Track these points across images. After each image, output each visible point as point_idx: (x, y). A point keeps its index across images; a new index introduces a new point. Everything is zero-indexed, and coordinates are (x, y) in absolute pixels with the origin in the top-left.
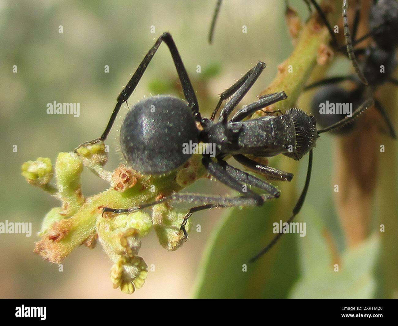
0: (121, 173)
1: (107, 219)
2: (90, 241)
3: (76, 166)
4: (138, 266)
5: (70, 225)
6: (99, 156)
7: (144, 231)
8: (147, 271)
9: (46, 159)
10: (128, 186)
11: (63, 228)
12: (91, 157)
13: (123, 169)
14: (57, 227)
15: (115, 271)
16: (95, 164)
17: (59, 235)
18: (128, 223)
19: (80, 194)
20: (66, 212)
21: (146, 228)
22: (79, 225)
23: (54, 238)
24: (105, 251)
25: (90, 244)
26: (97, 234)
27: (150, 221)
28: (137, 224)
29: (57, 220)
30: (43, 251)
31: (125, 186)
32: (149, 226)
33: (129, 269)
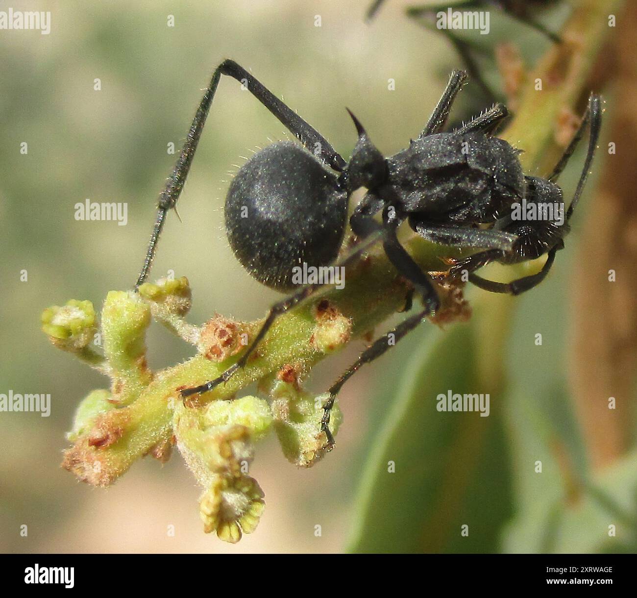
0: (217, 329)
1: (192, 410)
2: (161, 448)
3: (138, 316)
4: (249, 494)
5: (126, 420)
6: (177, 299)
7: (259, 433)
8: (262, 502)
9: (85, 302)
10: (230, 351)
11: (114, 425)
12: (164, 300)
13: (220, 322)
14: (104, 424)
15: (208, 502)
16: (170, 312)
17: (107, 437)
18: (230, 416)
19: (144, 365)
20: (119, 397)
21: (263, 425)
22: (142, 420)
23: (98, 444)
24: (189, 466)
25: (161, 454)
26: (175, 436)
27: (269, 414)
28: (247, 419)
29: (104, 412)
30: (78, 466)
31: (225, 351)
32: (268, 423)
33: (232, 499)
